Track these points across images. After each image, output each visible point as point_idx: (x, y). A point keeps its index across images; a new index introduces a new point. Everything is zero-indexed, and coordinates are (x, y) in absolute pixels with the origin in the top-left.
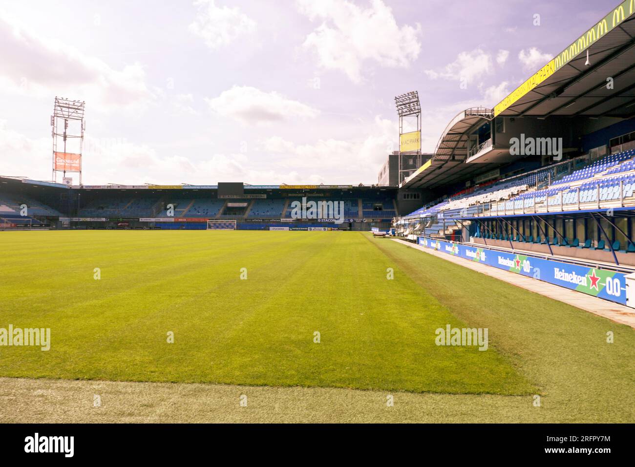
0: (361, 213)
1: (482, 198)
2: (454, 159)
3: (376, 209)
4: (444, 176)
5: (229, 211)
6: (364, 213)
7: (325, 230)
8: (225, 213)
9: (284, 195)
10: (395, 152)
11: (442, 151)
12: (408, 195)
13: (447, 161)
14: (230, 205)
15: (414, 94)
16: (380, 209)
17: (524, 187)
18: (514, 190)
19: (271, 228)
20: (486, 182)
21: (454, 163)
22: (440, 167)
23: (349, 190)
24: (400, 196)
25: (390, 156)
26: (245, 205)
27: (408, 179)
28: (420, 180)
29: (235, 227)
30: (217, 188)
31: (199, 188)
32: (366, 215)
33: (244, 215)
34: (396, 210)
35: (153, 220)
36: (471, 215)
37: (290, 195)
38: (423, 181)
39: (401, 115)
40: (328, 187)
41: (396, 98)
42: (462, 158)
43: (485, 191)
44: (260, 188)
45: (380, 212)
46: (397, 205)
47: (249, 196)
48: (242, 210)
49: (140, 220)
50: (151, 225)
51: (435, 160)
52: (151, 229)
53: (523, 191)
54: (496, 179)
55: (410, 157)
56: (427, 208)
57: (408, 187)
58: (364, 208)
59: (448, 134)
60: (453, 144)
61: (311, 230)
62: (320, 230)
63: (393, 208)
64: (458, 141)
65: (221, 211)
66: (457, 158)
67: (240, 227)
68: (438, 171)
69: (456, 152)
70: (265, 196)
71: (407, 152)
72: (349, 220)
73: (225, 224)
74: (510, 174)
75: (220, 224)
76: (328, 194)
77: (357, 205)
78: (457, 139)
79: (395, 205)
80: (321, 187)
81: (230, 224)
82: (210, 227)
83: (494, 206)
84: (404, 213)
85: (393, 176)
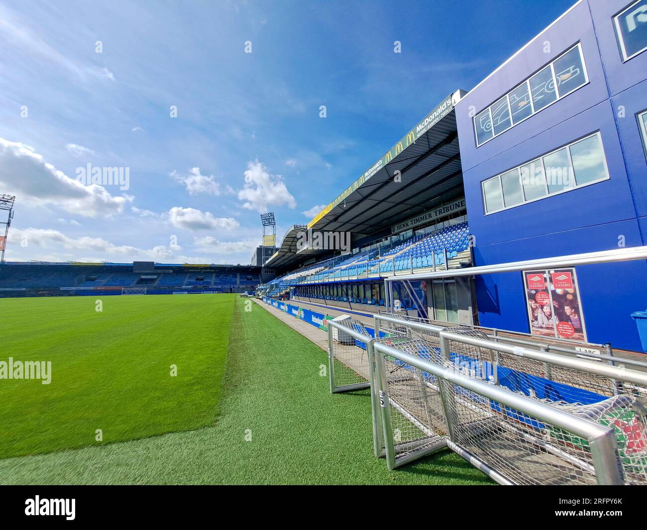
0: (238, 282)
1: (303, 274)
2: (290, 252)
3: (248, 279)
4: (286, 261)
5: (142, 281)
6: (240, 282)
7: (213, 293)
8: (138, 283)
9: (186, 270)
10: (261, 246)
11: (284, 247)
12: (267, 271)
13: (287, 252)
14: (143, 277)
15: (272, 214)
16: (251, 279)
17: (323, 268)
18: (318, 269)
19: (173, 293)
20: (308, 265)
21: (290, 254)
22: (283, 256)
23: (231, 268)
24: (263, 272)
25: (257, 248)
26: (155, 277)
27: (267, 262)
28: (273, 263)
29: (146, 292)
30: (132, 265)
31: (117, 265)
32: (241, 283)
33: (154, 284)
34: (260, 280)
35: (74, 288)
36: (295, 284)
37: (190, 270)
38: (275, 264)
39: (264, 225)
40: (218, 266)
41: (261, 215)
42: (295, 251)
43: (307, 270)
44: (167, 265)
45: (250, 281)
46: (261, 277)
47: (159, 271)
48: (153, 280)
49: (61, 289)
50: (71, 293)
51: (280, 252)
52: (70, 295)
53: (322, 270)
54: (313, 263)
55: (269, 249)
56: (278, 279)
57: (267, 267)
58: (240, 279)
59: (287, 237)
60: (290, 243)
61: (203, 293)
62: (211, 293)
63: (259, 279)
64: (292, 242)
65: (135, 281)
66: (292, 251)
67: (149, 293)
68: (283, 258)
69: (292, 248)
70: (171, 271)
71: (267, 247)
72: (230, 286)
73: (137, 291)
74: (321, 260)
75: (133, 291)
76: (217, 270)
77: (236, 277)
78: (292, 240)
79: (260, 277)
80: (212, 266)
81: (142, 290)
82: (124, 293)
83: (308, 278)
84: (265, 282)
85: (259, 260)
